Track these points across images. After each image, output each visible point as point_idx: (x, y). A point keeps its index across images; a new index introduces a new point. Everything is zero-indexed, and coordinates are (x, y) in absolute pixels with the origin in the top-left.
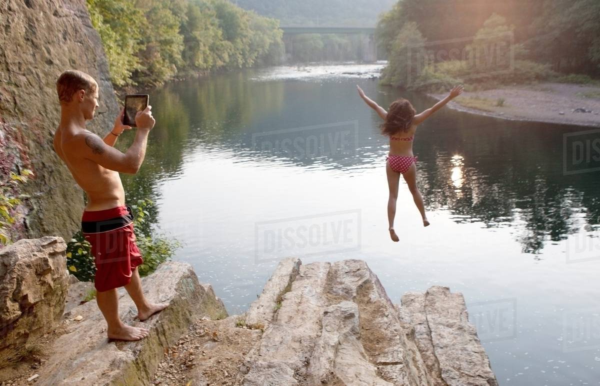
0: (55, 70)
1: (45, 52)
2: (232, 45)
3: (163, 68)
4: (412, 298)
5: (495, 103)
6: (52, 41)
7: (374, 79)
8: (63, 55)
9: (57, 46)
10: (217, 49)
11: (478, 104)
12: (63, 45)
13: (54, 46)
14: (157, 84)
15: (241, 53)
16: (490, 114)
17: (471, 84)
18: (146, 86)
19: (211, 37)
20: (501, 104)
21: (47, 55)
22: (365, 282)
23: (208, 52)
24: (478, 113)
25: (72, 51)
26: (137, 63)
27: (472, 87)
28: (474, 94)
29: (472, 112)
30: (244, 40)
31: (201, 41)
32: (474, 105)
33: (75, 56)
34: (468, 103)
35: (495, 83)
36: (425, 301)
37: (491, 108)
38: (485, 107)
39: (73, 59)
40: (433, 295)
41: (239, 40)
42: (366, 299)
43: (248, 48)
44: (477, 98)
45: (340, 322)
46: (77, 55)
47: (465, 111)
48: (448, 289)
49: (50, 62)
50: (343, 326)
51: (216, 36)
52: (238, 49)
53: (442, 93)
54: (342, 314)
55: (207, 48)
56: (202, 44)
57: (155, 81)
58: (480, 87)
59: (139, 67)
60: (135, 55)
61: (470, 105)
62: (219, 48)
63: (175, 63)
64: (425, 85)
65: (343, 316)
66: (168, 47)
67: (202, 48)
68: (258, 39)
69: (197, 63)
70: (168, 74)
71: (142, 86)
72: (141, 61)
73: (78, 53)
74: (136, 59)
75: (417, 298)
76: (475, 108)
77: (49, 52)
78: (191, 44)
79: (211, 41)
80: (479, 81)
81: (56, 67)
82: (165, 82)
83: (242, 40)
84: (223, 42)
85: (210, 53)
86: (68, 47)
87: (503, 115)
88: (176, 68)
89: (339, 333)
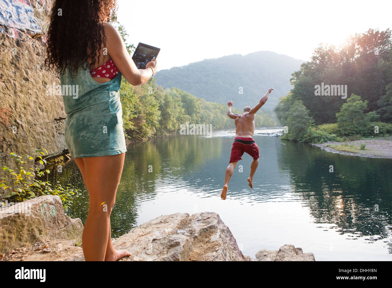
0: (29, 84)
1: (25, 73)
2: (190, 117)
3: (147, 129)
4: (266, 254)
5: (359, 148)
6: (31, 68)
7: (277, 136)
8: (38, 77)
9: (34, 71)
10: (181, 119)
11: (347, 149)
12: (39, 72)
13: (32, 71)
14: (144, 139)
15: (196, 122)
16: (356, 155)
17: (342, 137)
18: (137, 140)
19: (178, 113)
20: (363, 148)
21: (25, 75)
22: (211, 227)
23: (175, 121)
24: (347, 154)
25: (45, 77)
26: (131, 125)
27: (342, 139)
28: (344, 143)
29: (343, 153)
30: (198, 115)
31: (171, 114)
32: (344, 149)
33: (48, 80)
34: (340, 149)
35: (358, 136)
36: (276, 257)
37: (356, 151)
38: (352, 150)
39: (45, 81)
40: (284, 252)
41: (194, 115)
42: (207, 240)
43: (200, 120)
44: (346, 145)
45: (164, 248)
46: (49, 79)
47: (338, 153)
48: (300, 249)
49: (27, 80)
50: (166, 252)
51: (180, 112)
52: (194, 120)
53: (322, 143)
54: (169, 242)
55: (175, 118)
56: (172, 116)
57: (143, 137)
58: (348, 139)
59: (132, 127)
60: (131, 120)
61: (341, 149)
62: (182, 119)
63: (155, 126)
64: (310, 138)
65: (169, 244)
66: (151, 117)
67: (172, 119)
68: (206, 114)
69: (168, 127)
70: (150, 132)
71: (134, 139)
72: (133, 124)
73: (50, 79)
74: (131, 123)
75: (270, 254)
76: (345, 151)
77: (27, 74)
78: (165, 116)
79: (177, 115)
80: (347, 135)
81: (31, 83)
82: (149, 138)
83: (196, 115)
84: (185, 116)
85: (176, 122)
86: (42, 74)
87: (365, 155)
88: (155, 130)
89: (159, 257)
